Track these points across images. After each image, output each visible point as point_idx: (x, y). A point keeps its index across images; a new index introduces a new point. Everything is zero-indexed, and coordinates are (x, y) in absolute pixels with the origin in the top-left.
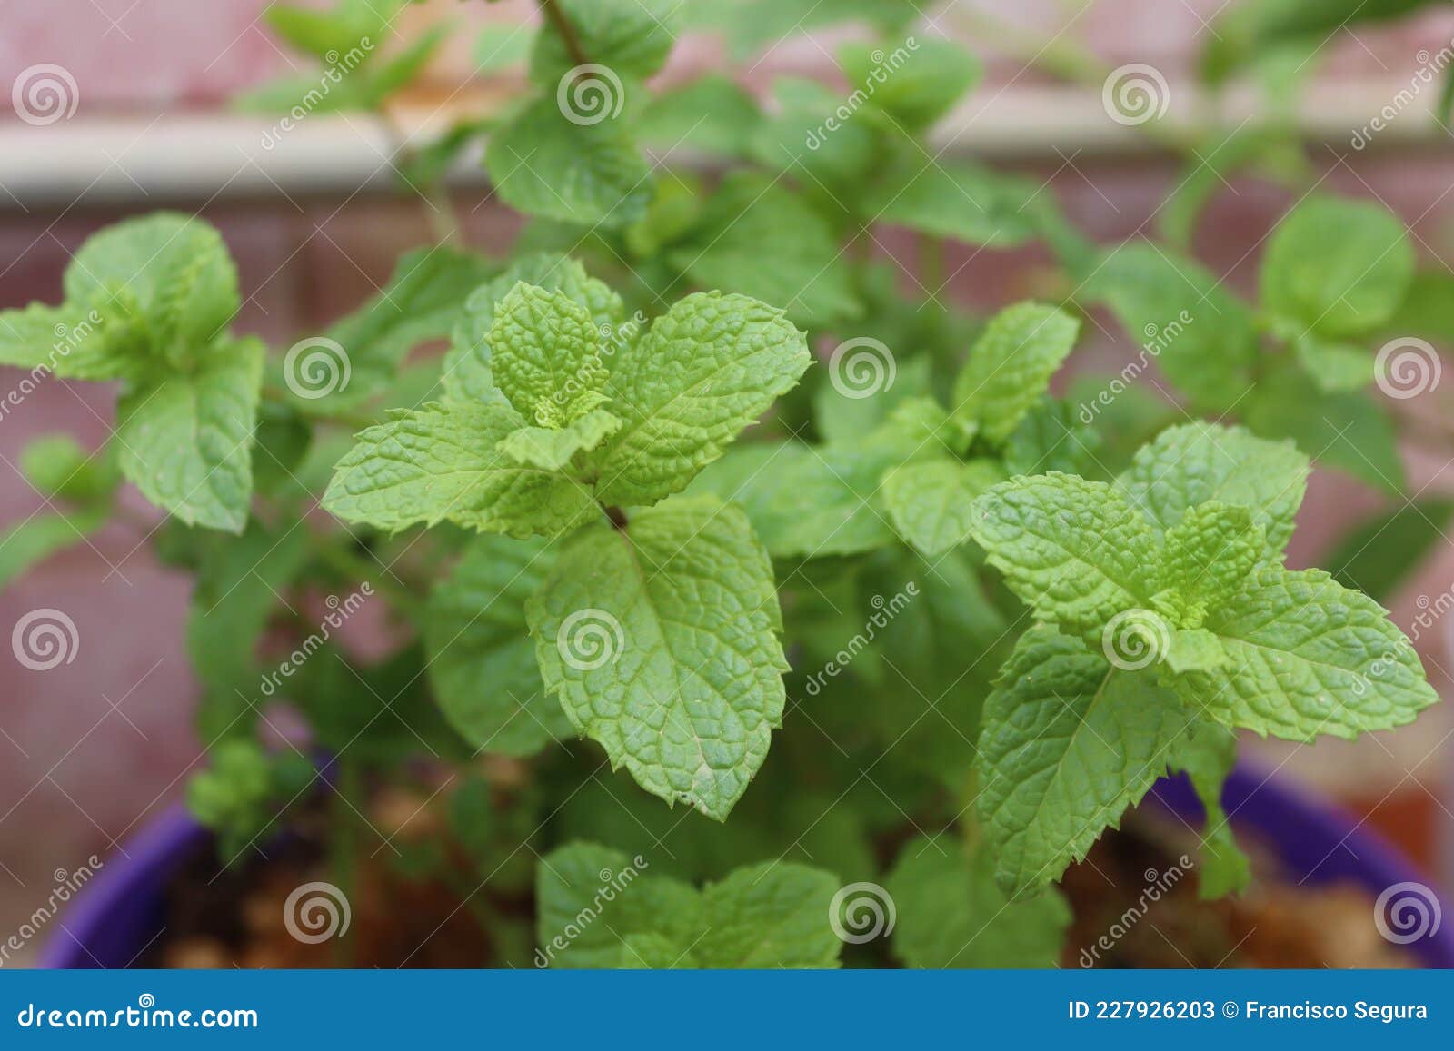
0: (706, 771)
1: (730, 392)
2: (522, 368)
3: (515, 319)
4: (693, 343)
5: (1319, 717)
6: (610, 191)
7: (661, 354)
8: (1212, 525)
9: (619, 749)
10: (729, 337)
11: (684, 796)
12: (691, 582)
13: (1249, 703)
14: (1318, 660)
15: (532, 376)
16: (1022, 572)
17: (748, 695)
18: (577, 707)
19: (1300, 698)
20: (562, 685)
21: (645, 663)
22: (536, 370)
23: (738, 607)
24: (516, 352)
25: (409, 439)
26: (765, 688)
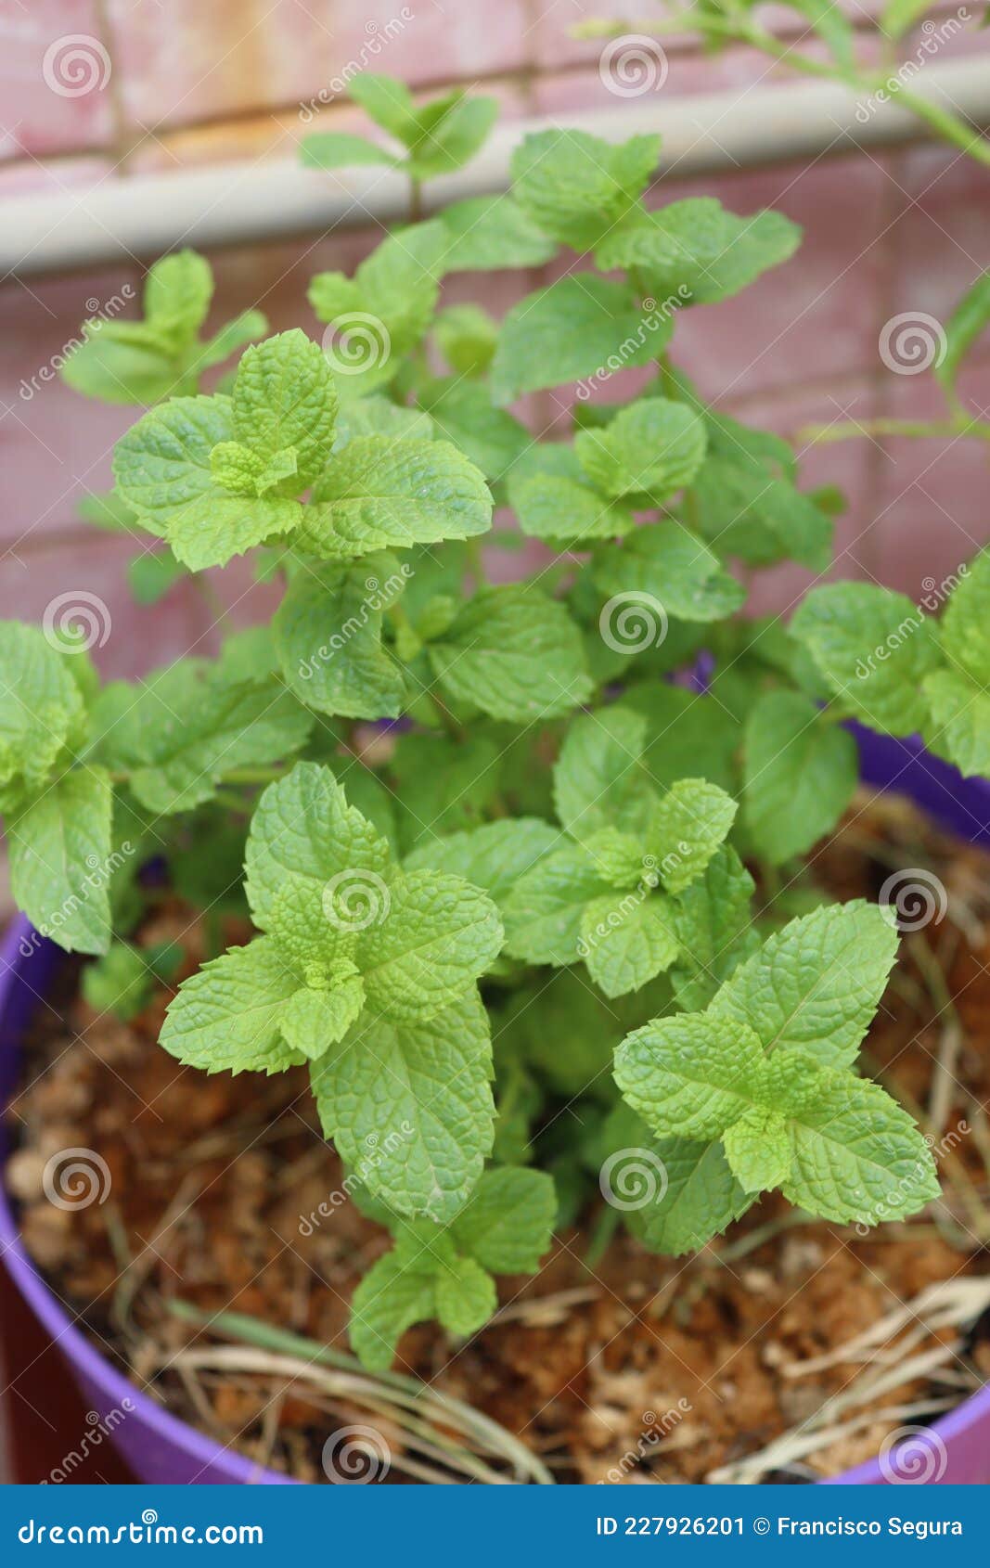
0: (437, 1191)
1: (445, 963)
2: (295, 943)
3: (288, 905)
4: (419, 914)
5: (853, 1206)
6: (369, 689)
7: (397, 916)
8: (790, 1067)
9: (377, 1182)
10: (444, 913)
11: (422, 1212)
12: (429, 1039)
13: (809, 1186)
14: (864, 1157)
15: (302, 947)
16: (647, 1105)
17: (468, 1134)
18: (347, 1148)
19: (842, 1188)
20: (336, 1131)
21: (396, 1108)
22: (305, 942)
23: (463, 1062)
24: (290, 931)
25: (216, 984)
26: (482, 1129)
